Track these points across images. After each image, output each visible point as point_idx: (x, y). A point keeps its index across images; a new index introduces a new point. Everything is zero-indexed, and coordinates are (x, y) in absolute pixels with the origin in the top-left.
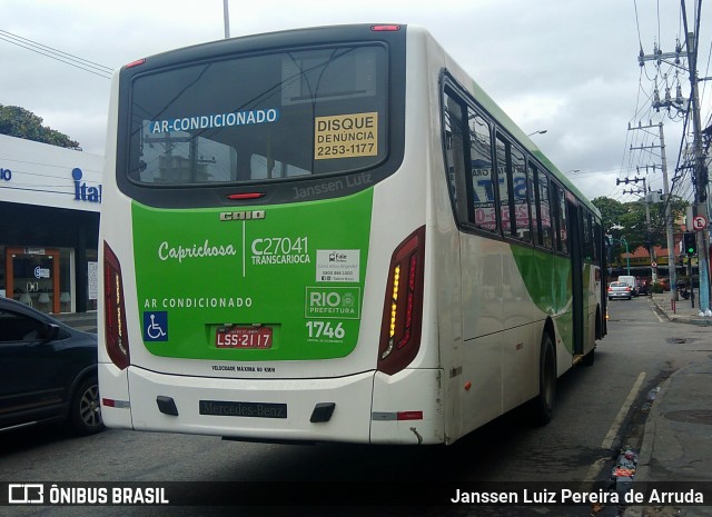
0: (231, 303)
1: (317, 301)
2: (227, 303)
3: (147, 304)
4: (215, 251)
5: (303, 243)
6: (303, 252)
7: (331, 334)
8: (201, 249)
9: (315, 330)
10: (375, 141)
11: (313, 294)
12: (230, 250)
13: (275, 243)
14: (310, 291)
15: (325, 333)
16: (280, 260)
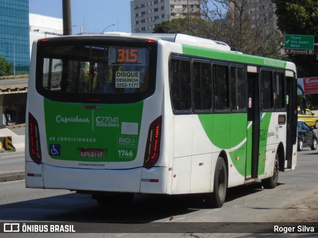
0: (87, 140)
1: (122, 141)
2: (86, 140)
3: (51, 139)
4: (81, 120)
5: (116, 120)
6: (116, 123)
7: (128, 155)
8: (74, 119)
9: (122, 153)
10: (138, 83)
11: (120, 138)
12: (87, 120)
13: (105, 119)
14: (119, 137)
15: (125, 154)
16: (107, 125)
